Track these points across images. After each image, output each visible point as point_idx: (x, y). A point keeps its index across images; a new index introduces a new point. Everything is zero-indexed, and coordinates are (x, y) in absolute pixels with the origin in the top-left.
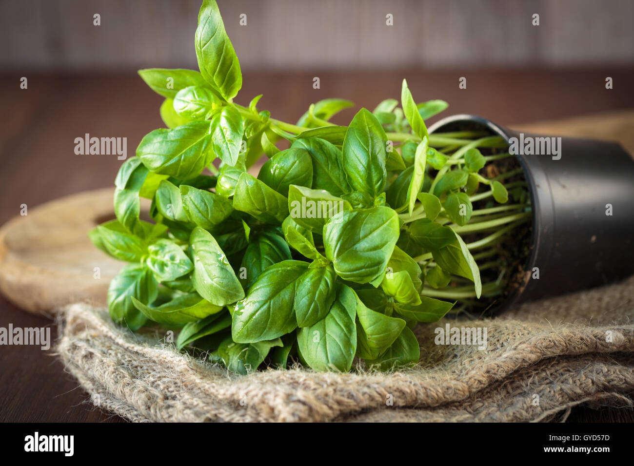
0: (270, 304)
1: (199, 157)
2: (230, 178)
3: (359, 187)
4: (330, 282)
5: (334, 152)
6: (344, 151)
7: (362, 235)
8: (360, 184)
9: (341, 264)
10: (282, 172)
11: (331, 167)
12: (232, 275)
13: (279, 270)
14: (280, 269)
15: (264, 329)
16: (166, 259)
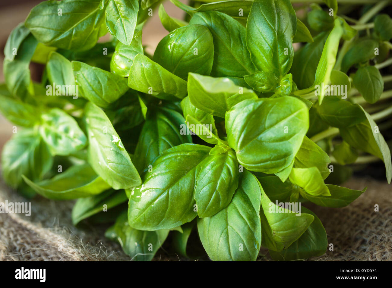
0: (168, 194)
1: (92, 31)
2: (125, 57)
3: (263, 66)
4: (233, 169)
5: (237, 27)
6: (248, 28)
7: (267, 123)
8: (265, 63)
9: (244, 156)
10: (181, 51)
11: (234, 45)
12: (127, 161)
13: (178, 156)
14: (179, 154)
15: (163, 218)
16: (60, 130)
